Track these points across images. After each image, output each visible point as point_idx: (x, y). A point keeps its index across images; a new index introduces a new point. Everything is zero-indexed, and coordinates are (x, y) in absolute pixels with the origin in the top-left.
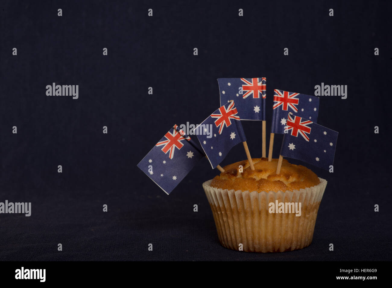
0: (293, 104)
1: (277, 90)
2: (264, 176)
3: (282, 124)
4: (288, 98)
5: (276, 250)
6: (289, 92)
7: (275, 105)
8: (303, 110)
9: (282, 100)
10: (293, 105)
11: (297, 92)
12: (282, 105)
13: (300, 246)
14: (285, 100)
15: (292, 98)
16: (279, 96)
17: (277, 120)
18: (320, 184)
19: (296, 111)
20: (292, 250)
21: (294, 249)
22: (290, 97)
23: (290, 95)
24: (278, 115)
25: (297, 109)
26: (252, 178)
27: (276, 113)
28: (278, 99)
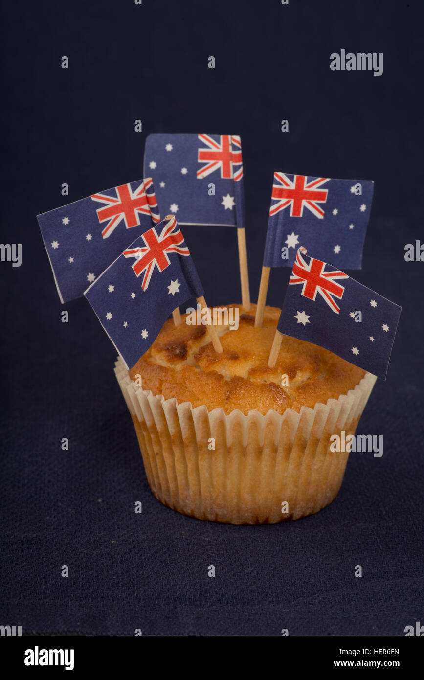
1: (280, 174)
4: (305, 189)
6: (306, 177)
7: (272, 208)
8: (335, 212)
9: (290, 194)
10: (315, 204)
11: (325, 177)
12: (290, 206)
14: (297, 195)
15: (314, 189)
16: (284, 187)
17: (277, 239)
19: (320, 217)
21: (300, 515)
22: (309, 187)
23: (308, 182)
24: (280, 227)
25: (323, 212)
27: (276, 224)
28: (281, 193)
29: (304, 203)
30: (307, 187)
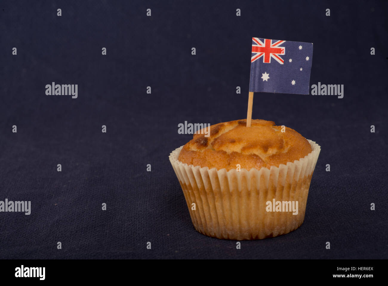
0: (277, 54)
1: (256, 38)
2: (237, 148)
3: (264, 80)
4: (271, 47)
5: (254, 238)
6: (271, 40)
7: (253, 58)
8: (290, 61)
9: (262, 50)
10: (278, 56)
11: (282, 40)
12: (263, 56)
13: (285, 230)
14: (266, 50)
15: (276, 47)
16: (258, 46)
17: (257, 76)
18: (312, 152)
19: (282, 63)
20: (274, 236)
21: (277, 234)
22: (274, 46)
23: (273, 43)
24: (258, 69)
25: (283, 60)
26: (222, 151)
27: (255, 67)
28: (257, 49)
29: (271, 55)
30: (272, 46)
